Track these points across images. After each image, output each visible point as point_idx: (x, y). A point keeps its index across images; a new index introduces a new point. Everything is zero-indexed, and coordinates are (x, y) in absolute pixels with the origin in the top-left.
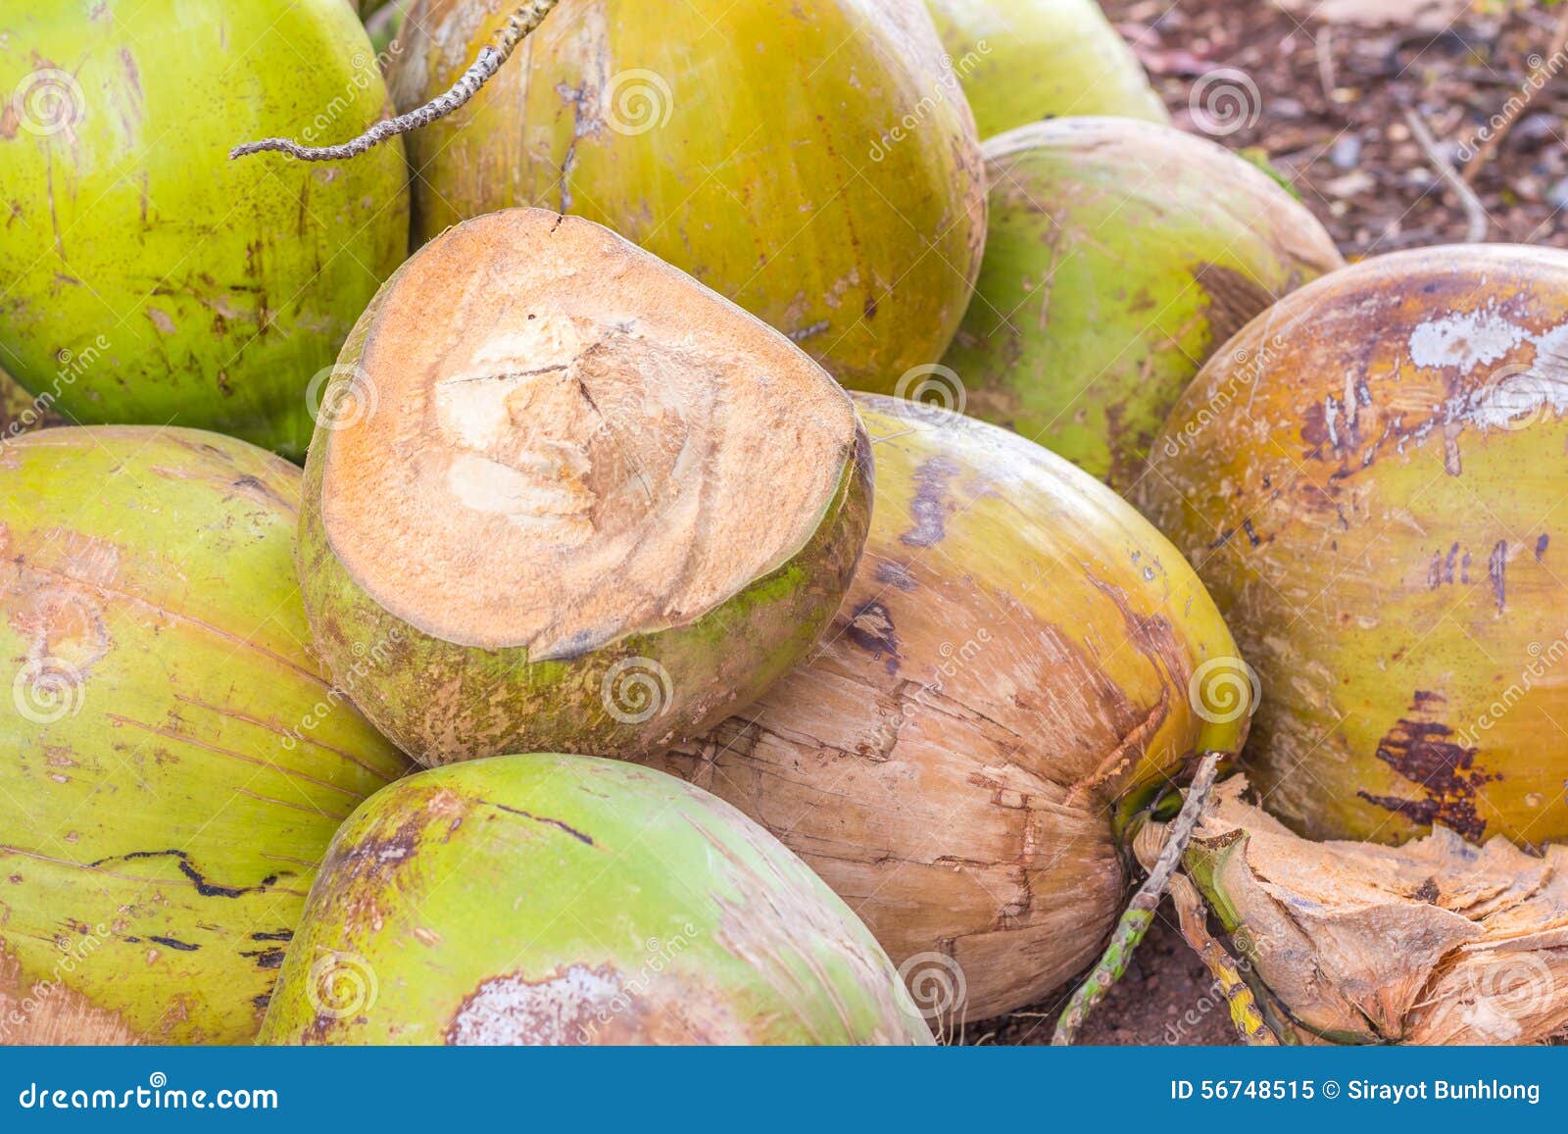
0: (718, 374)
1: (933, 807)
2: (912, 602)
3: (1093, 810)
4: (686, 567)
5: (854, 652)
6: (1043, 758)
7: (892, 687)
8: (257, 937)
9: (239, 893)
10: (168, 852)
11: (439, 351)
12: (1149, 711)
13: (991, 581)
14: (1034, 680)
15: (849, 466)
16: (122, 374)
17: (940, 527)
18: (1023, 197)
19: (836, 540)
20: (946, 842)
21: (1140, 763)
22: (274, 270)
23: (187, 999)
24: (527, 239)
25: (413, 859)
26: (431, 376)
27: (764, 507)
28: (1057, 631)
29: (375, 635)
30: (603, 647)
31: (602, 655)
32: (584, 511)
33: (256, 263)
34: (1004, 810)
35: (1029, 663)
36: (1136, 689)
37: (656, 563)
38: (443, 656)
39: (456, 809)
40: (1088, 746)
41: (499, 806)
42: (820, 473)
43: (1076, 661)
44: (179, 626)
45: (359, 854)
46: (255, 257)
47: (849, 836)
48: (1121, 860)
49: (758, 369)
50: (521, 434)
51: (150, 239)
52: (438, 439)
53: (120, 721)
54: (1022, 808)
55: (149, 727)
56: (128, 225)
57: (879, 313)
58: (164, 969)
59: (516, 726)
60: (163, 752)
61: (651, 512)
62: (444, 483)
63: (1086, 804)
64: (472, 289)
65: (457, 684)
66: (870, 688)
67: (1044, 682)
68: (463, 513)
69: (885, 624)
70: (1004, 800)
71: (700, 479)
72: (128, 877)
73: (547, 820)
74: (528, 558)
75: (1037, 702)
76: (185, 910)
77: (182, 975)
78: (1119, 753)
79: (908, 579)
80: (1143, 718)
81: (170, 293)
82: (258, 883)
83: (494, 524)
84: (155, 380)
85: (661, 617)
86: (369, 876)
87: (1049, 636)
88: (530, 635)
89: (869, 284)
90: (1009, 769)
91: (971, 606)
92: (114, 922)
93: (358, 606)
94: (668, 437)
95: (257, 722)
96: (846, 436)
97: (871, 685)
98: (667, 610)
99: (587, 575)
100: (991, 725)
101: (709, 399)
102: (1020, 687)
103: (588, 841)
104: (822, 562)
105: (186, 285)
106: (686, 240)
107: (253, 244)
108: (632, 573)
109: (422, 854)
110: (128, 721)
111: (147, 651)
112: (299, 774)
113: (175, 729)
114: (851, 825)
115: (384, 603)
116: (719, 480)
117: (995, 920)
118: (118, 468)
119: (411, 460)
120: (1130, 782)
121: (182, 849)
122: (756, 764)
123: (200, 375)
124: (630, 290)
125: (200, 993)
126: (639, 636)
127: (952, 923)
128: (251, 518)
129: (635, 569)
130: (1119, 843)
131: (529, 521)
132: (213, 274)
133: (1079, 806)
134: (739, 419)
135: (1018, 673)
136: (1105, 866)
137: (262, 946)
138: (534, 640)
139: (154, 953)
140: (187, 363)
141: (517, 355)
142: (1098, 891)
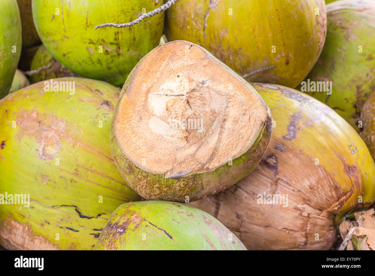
0: (229, 98)
1: (283, 214)
2: (283, 156)
3: (328, 218)
4: (212, 155)
5: (266, 168)
6: (315, 203)
7: (275, 180)
8: (95, 230)
9: (91, 218)
10: (72, 206)
11: (152, 84)
12: (347, 192)
13: (307, 152)
14: (315, 182)
15: (263, 128)
16: (81, 62)
17: (295, 134)
18: (341, 24)
19: (257, 148)
20: (286, 224)
21: (343, 206)
22: (122, 39)
23: (75, 244)
24: (181, 52)
25: (124, 234)
26: (148, 91)
27: (237, 139)
28: (323, 168)
29: (125, 164)
30: (186, 176)
31: (185, 178)
32: (184, 137)
33: (117, 37)
34: (303, 217)
35: (314, 177)
36: (344, 186)
37: (203, 154)
38: (142, 173)
39: (138, 221)
40: (329, 201)
41: (149, 222)
42: (254, 130)
43: (328, 177)
44: (80, 146)
45: (113, 227)
46: (117, 36)
47: (259, 219)
48: (335, 231)
49: (241, 97)
50: (170, 113)
51: (88, 29)
52: (147, 111)
53: (62, 170)
54: (308, 217)
55: (69, 173)
56: (82, 25)
57: (290, 64)
58: (69, 236)
59: (161, 193)
60: (72, 180)
61: (204, 139)
62: (148, 124)
63: (326, 216)
64: (163, 65)
65: (145, 181)
66: (269, 179)
67: (318, 182)
68: (152, 133)
69: (275, 162)
70: (303, 214)
71: (219, 130)
72: (61, 211)
73: (161, 229)
74: (168, 149)
75: (315, 188)
76: (75, 221)
77: (74, 238)
78: (337, 203)
79: (283, 149)
80: (345, 194)
81: (93, 43)
82: (96, 216)
83: (160, 138)
84: (89, 65)
85: (203, 169)
86: (113, 235)
87: (321, 170)
88: (166, 171)
89: (287, 56)
90: (305, 206)
91: (300, 159)
92: (57, 222)
93: (121, 155)
94: (211, 117)
95: (99, 174)
96: (264, 118)
97: (269, 178)
98: (205, 167)
99: (183, 156)
100: (301, 193)
101: (225, 105)
102: (311, 183)
103: (171, 238)
104: (253, 154)
105: (98, 42)
106: (237, 40)
107: (116, 32)
108: (196, 156)
109: (127, 233)
110: (63, 170)
111: (70, 152)
112: (109, 188)
113: (76, 173)
114: (259, 216)
115: (128, 156)
116: (225, 130)
117: (297, 246)
118: (69, 98)
119: (139, 115)
120: (340, 210)
121: (76, 206)
122: (235, 196)
123: (101, 64)
124: (207, 70)
125: (78, 243)
126: (196, 174)
127: (284, 245)
128: (104, 115)
129: (197, 155)
130: (335, 226)
131: (169, 138)
132: (105, 39)
133: (324, 217)
134: (233, 112)
135: (311, 179)
136: (330, 233)
137: (96, 232)
138: (167, 172)
139: (67, 232)
140: (98, 61)
141: (172, 89)
142: (328, 240)
